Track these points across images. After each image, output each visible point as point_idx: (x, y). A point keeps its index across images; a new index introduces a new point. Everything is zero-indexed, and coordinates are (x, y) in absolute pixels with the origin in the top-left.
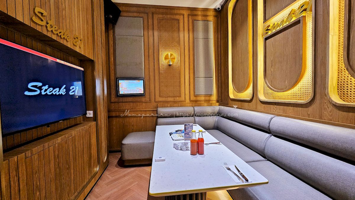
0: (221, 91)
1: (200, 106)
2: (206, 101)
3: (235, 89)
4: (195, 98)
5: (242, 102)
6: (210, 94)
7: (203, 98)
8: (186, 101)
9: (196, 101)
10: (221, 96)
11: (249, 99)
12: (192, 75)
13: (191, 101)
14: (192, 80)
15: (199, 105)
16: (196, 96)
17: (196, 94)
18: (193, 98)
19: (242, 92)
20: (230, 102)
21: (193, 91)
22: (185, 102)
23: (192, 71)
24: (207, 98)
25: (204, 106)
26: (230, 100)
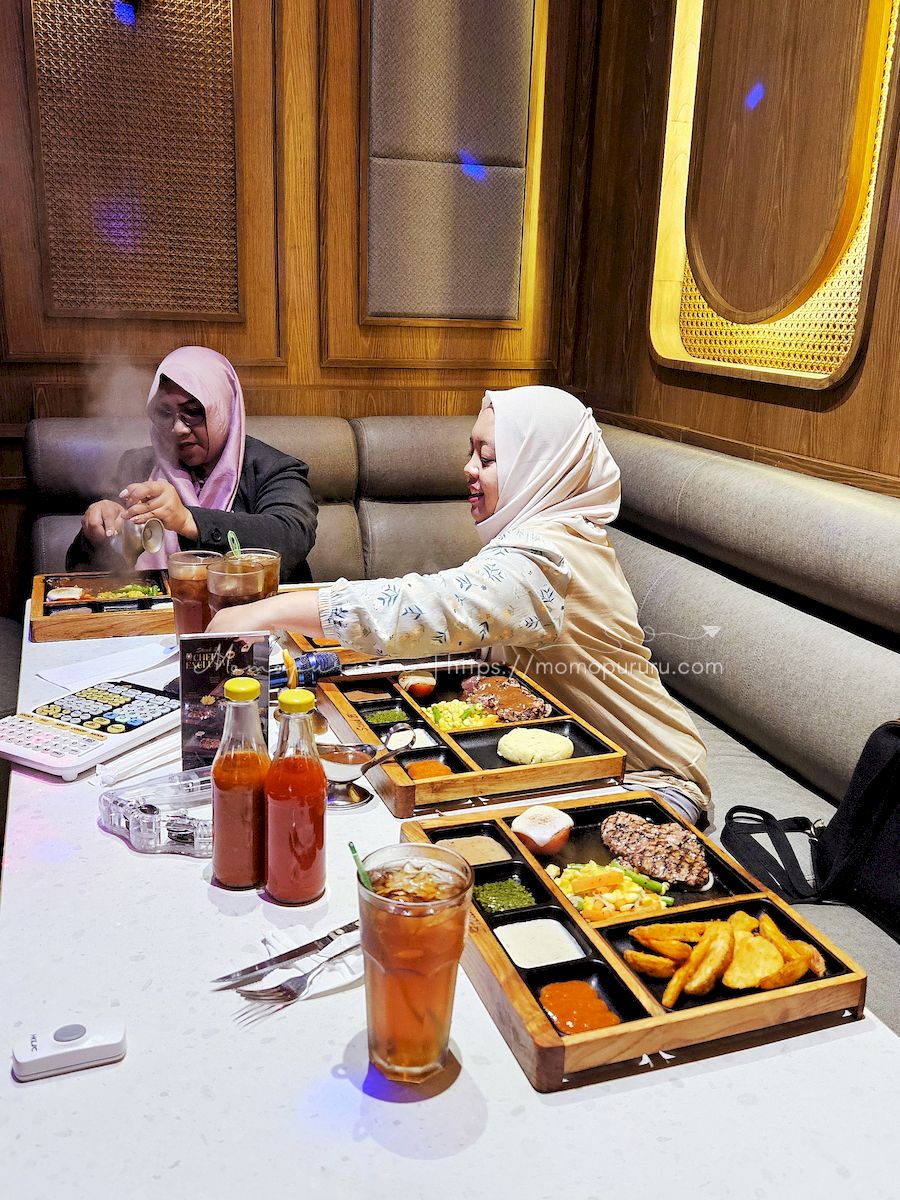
0: (580, 294)
1: (411, 414)
2: (452, 369)
3: (710, 288)
4: (365, 342)
5: (754, 398)
6: (489, 308)
7: (428, 348)
8: (293, 368)
9: (376, 369)
10: (577, 334)
11: (817, 377)
12: (341, 126)
13: (329, 366)
14: (340, 178)
15: (403, 407)
16: (373, 324)
17: (375, 305)
18: (347, 343)
19: (762, 313)
20: (656, 390)
21: (350, 282)
22: (281, 370)
23: (341, 88)
24: (467, 349)
25: (437, 414)
26: (647, 370)
